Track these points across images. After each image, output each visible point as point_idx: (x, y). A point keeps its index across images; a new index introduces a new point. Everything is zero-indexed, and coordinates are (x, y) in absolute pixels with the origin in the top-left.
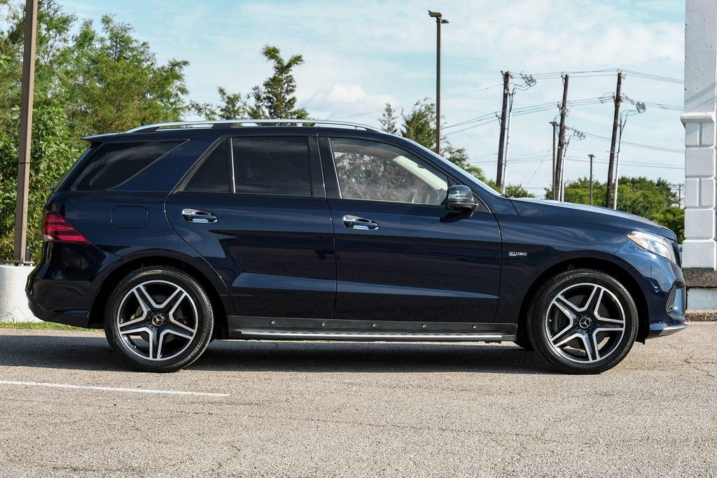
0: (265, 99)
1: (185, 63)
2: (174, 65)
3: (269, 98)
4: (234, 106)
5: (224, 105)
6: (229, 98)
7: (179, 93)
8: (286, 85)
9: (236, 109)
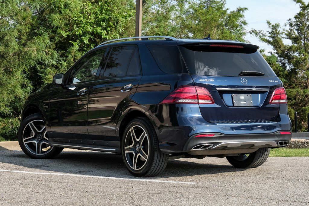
0: (295, 25)
1: (246, 9)
2: (240, 10)
3: (297, 25)
4: (276, 30)
5: (270, 30)
6: (273, 26)
7: (242, 24)
8: (307, 17)
9: (277, 32)
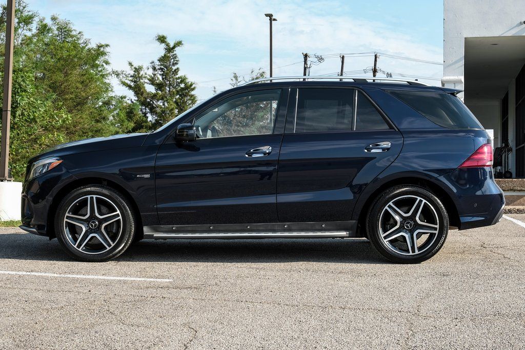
0: (159, 69)
1: (107, 46)
2: (100, 47)
3: (161, 69)
4: (139, 73)
5: (132, 73)
6: (135, 68)
7: (104, 64)
8: (172, 60)
9: (140, 75)
